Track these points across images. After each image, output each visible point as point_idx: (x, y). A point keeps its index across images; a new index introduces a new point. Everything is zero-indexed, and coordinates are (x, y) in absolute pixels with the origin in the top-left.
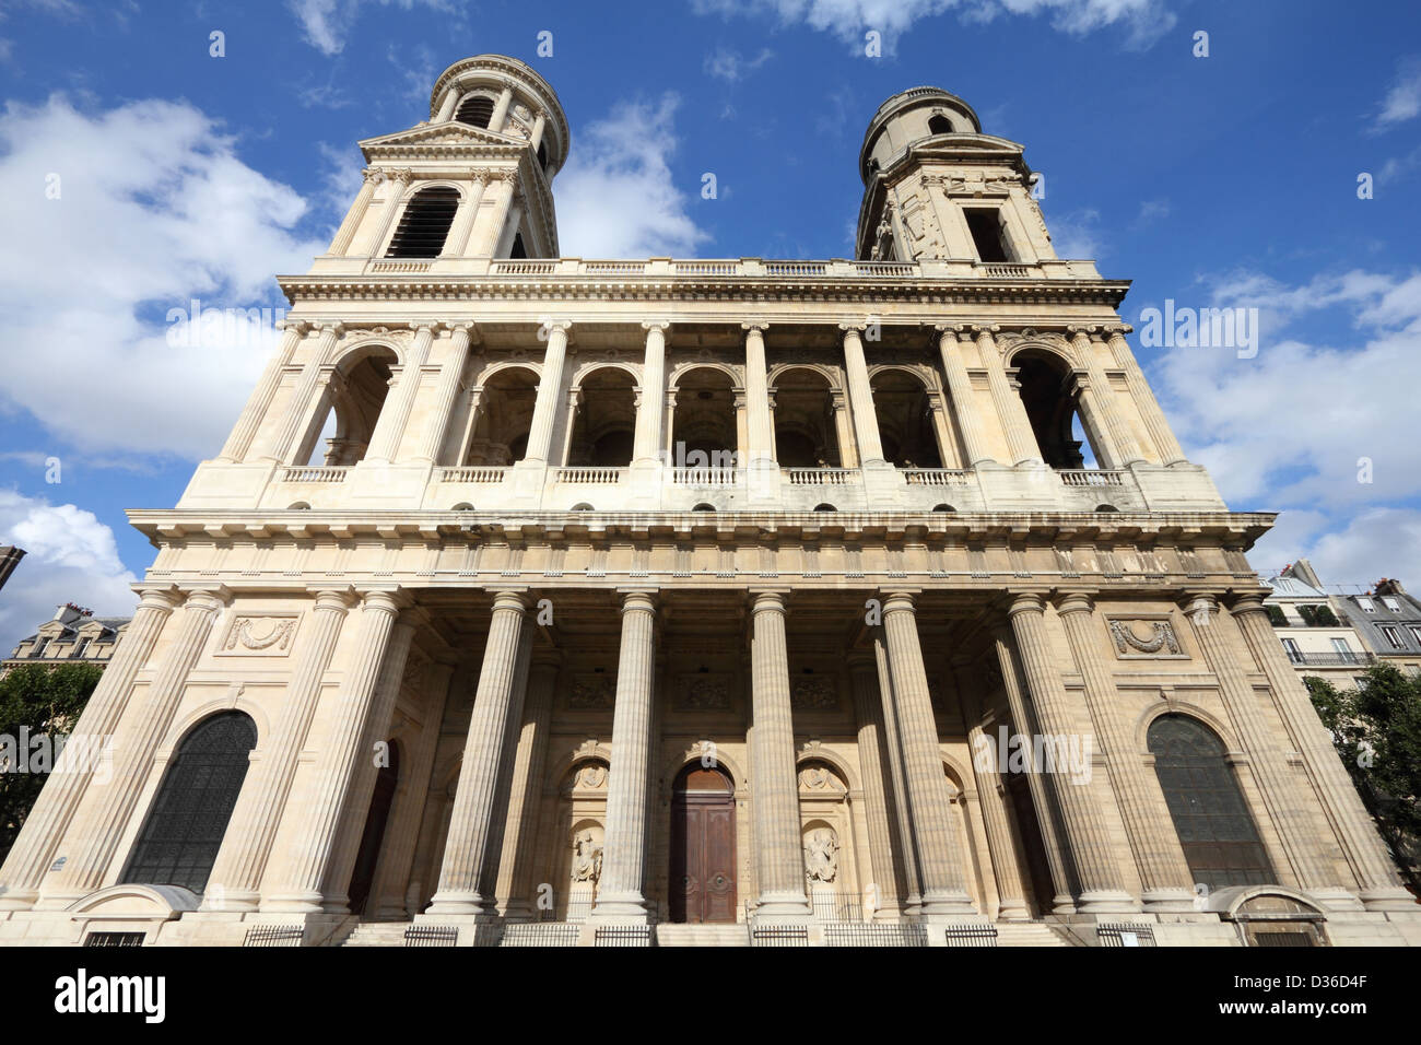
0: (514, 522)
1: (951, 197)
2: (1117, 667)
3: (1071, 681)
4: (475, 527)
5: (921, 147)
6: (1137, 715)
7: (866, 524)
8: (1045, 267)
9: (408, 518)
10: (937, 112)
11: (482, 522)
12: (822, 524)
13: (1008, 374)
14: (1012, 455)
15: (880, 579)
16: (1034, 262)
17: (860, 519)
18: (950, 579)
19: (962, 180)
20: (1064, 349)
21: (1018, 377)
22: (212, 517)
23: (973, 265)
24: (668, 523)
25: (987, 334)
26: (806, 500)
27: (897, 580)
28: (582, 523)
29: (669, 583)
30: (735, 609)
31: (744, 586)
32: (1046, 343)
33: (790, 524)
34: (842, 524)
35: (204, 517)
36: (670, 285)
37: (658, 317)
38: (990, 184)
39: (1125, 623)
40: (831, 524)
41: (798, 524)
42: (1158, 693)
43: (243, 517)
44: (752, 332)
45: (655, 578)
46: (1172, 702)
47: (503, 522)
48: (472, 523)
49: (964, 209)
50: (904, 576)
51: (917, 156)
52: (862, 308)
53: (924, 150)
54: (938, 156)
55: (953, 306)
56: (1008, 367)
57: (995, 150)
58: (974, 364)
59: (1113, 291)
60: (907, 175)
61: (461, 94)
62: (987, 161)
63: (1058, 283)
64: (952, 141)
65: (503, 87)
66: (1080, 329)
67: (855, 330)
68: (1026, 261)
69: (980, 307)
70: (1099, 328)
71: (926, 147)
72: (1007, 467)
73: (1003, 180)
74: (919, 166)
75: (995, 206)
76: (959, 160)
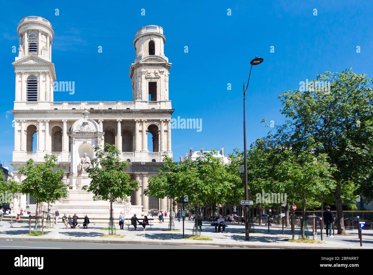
1: (147, 78)
5: (143, 61)
8: (161, 103)
10: (152, 40)
13: (147, 131)
16: (159, 101)
19: (150, 73)
20: (159, 125)
22: (21, 163)
23: (146, 102)
25: (144, 121)
35: (19, 163)
38: (156, 74)
43: (25, 163)
49: (149, 82)
51: (141, 64)
53: (143, 63)
54: (146, 64)
55: (139, 114)
56: (147, 129)
57: (160, 61)
58: (141, 129)
59: (171, 111)
60: (139, 67)
61: (28, 33)
62: (158, 65)
63: (160, 110)
64: (150, 58)
65: (38, 31)
66: (162, 121)
67: (120, 121)
68: (158, 100)
69: (144, 114)
70: (166, 120)
71: (144, 61)
72: (141, 151)
73: (160, 72)
74: (142, 66)
75: (156, 81)
76: (151, 65)
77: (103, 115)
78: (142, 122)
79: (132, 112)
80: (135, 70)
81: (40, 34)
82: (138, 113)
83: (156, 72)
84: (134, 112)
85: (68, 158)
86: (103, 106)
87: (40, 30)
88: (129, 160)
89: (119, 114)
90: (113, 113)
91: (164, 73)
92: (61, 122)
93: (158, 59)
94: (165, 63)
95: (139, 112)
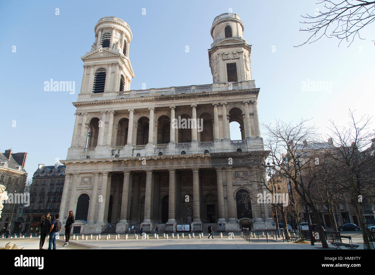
0: (125, 159)
1: (224, 60)
2: (234, 181)
3: (225, 184)
4: (119, 160)
5: (218, 44)
6: (235, 190)
7: (189, 156)
8: (242, 83)
9: (107, 159)
10: (228, 24)
11: (120, 159)
12: (181, 157)
13: (227, 116)
14: (224, 137)
15: (192, 166)
17: (188, 156)
18: (205, 166)
19: (227, 55)
20: (242, 107)
21: (230, 116)
22: (74, 161)
23: (225, 84)
24: (153, 158)
25: (224, 105)
26: (180, 150)
27: (195, 166)
28: (137, 159)
29: (154, 169)
30: (166, 173)
31: (167, 169)
32: (238, 106)
33: (175, 157)
34: (184, 157)
35: (72, 161)
36: (154, 98)
37: (152, 106)
38: (234, 55)
39: (238, 173)
40: (182, 157)
41: (176, 157)
42: (240, 186)
43: (79, 161)
44: (172, 109)
45: (151, 168)
46: (242, 188)
47: (124, 159)
48: (118, 160)
49: (227, 64)
50: (196, 166)
51: (217, 47)
52: (197, 100)
53: (219, 45)
54: (222, 46)
55: (218, 97)
56: (228, 113)
57: (238, 42)
58: (220, 114)
59: (255, 91)
60: (215, 51)
61: (102, 32)
62: (236, 46)
63: (242, 90)
64: (227, 40)
65: (112, 29)
66: (246, 102)
67: (195, 106)
68: (239, 81)
69: (224, 97)
70: (250, 101)
71: (220, 43)
72: (222, 140)
73: (239, 53)
74: (218, 49)
75: (235, 62)
76: (228, 46)
77: (174, 101)
78: (222, 106)
79: (208, 95)
80: (212, 55)
81: (114, 31)
82: (216, 96)
83: (234, 53)
84: (211, 95)
85: (132, 153)
86: (175, 92)
87: (114, 27)
88: (206, 151)
89: (194, 99)
90: (187, 98)
91: (243, 53)
92: (127, 112)
93: (235, 40)
94: (243, 43)
95: (216, 94)
